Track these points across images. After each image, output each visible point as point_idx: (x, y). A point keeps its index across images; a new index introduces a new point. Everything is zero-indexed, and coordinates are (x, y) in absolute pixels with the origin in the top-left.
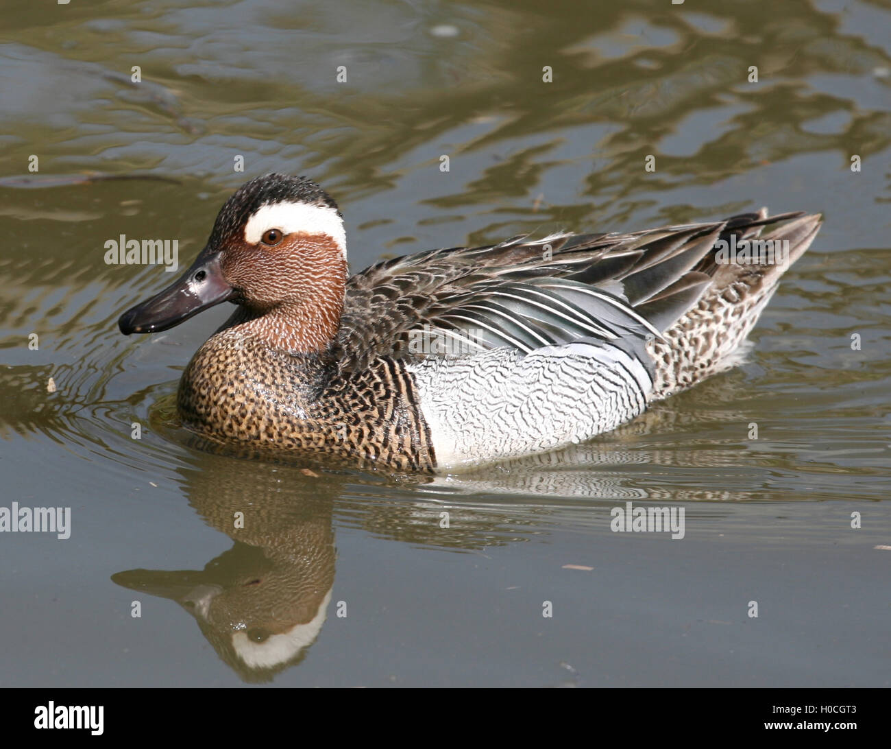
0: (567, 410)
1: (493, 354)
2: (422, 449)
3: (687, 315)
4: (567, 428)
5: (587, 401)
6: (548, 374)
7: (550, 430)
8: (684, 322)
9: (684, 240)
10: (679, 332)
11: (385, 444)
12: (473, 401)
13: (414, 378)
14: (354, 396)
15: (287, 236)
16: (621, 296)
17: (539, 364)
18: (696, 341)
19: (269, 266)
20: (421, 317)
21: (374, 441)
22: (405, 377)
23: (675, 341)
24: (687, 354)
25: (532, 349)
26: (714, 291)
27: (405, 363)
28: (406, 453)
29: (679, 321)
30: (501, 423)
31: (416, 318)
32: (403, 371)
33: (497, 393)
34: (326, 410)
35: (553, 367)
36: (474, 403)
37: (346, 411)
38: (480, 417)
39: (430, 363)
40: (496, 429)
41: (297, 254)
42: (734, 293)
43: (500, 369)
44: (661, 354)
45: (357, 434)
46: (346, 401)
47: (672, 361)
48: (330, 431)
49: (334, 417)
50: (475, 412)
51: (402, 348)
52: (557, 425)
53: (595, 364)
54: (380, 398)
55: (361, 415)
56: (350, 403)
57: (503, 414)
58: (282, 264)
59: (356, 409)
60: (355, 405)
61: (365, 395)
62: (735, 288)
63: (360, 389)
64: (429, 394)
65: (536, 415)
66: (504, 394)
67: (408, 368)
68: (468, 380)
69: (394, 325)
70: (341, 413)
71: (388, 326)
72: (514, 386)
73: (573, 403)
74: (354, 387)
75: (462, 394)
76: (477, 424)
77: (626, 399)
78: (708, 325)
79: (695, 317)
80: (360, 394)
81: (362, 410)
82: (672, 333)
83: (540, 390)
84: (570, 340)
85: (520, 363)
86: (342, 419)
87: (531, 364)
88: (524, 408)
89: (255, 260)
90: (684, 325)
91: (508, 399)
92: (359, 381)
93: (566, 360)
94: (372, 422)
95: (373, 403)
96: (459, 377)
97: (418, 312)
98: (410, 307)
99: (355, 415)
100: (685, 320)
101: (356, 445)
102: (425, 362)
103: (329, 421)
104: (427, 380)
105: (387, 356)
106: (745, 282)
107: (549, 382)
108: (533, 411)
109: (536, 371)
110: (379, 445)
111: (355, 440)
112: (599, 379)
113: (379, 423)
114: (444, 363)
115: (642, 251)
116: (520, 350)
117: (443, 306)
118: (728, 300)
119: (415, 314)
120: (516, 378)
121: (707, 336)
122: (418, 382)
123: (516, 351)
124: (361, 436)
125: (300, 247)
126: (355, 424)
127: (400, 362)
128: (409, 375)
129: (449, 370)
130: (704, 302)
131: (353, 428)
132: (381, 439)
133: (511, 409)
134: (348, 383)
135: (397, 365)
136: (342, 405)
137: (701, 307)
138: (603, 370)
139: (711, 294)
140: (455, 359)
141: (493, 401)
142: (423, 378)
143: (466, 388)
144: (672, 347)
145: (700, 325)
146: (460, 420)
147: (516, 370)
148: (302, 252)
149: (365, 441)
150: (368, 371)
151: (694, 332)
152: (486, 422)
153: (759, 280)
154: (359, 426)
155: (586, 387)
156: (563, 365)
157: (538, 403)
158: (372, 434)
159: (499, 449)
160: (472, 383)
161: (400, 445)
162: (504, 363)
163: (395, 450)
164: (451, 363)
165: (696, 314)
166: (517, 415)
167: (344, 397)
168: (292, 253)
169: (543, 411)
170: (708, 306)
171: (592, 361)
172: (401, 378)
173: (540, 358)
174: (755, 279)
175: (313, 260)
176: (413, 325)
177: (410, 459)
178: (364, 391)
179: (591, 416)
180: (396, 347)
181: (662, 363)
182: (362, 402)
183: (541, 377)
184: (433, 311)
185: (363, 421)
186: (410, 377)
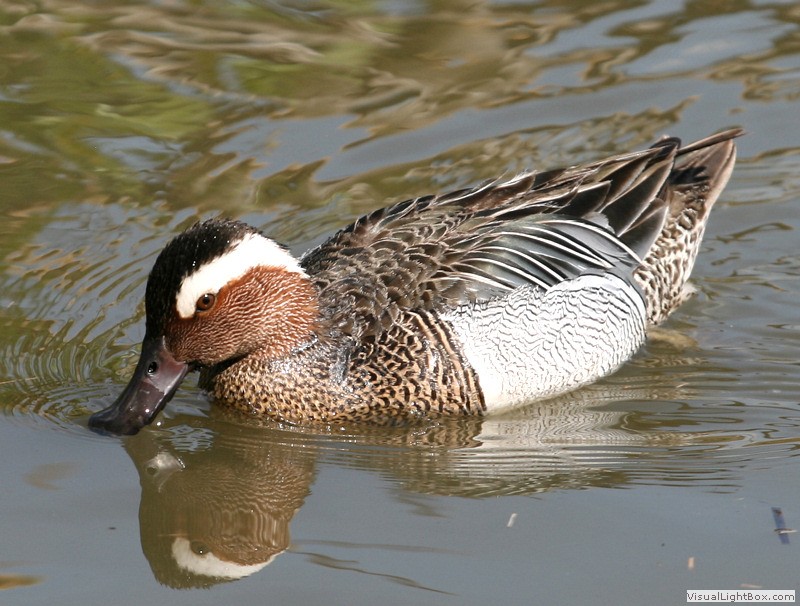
0: (593, 341)
1: (520, 293)
2: (473, 396)
3: (657, 244)
4: (595, 359)
5: (607, 331)
6: (571, 308)
7: (582, 362)
8: (656, 250)
9: (642, 167)
10: (654, 259)
11: (434, 396)
12: (512, 340)
13: (451, 325)
14: (388, 356)
15: (218, 294)
16: (607, 226)
17: (560, 300)
18: (669, 267)
19: (214, 330)
20: (439, 264)
21: (421, 395)
22: (442, 326)
23: (654, 268)
24: (665, 280)
25: (550, 286)
26: (671, 219)
27: (438, 313)
28: (456, 401)
29: (652, 250)
30: (541, 360)
31: (434, 265)
32: (438, 321)
33: (532, 332)
34: (359, 380)
35: (573, 301)
36: (513, 342)
37: (382, 374)
38: (521, 356)
39: (464, 309)
40: (537, 367)
41: (235, 306)
42: (687, 219)
43: (529, 307)
44: (648, 280)
45: (403, 393)
46: (379, 365)
47: (657, 287)
48: (371, 398)
49: (372, 383)
50: (516, 352)
51: (432, 297)
52: (588, 357)
53: (605, 294)
54: (417, 352)
55: (401, 374)
56: (385, 365)
57: (542, 352)
58: (225, 322)
59: (394, 369)
60: (392, 365)
61: (399, 352)
62: (687, 214)
63: (392, 348)
64: (470, 339)
65: (570, 350)
66: (539, 331)
67: (442, 317)
68: (503, 321)
69: (413, 276)
70: (379, 377)
71: (406, 277)
72: (546, 323)
73: (597, 334)
74: (384, 348)
75: (500, 335)
76: (519, 363)
77: (633, 325)
78: (675, 253)
79: (663, 244)
80: (394, 353)
81: (400, 368)
82: (649, 260)
83: (567, 325)
84: (578, 274)
85: (544, 300)
86: (382, 383)
87: (553, 300)
88: (559, 344)
89: (199, 331)
90: (657, 252)
91: (544, 336)
92: (388, 340)
93: (582, 292)
94: (415, 377)
95: (411, 358)
96: (494, 319)
97: (434, 258)
98: (424, 255)
99: (395, 375)
100: (656, 248)
101: (404, 403)
102: (459, 309)
103: (367, 390)
104: (465, 326)
105: (417, 309)
106: (693, 208)
107: (573, 316)
108: (566, 345)
109: (559, 306)
110: (428, 399)
111: (402, 400)
112: (612, 308)
113: (422, 377)
114: (477, 307)
115: (609, 182)
116: (540, 286)
117: (458, 251)
118: (685, 227)
119: (432, 261)
120: (545, 315)
121: (676, 262)
122: (456, 329)
123: (537, 287)
124: (407, 394)
125: (234, 297)
126: (397, 384)
127: (432, 312)
128: (445, 324)
129: (484, 313)
130: (666, 231)
131: (396, 389)
132: (429, 392)
133: (547, 346)
134: (375, 346)
135: (430, 315)
136: (377, 369)
137: (665, 235)
138: (612, 299)
139: (670, 223)
140: (487, 303)
141: (531, 339)
142: (461, 324)
143: (503, 329)
144: (653, 273)
145: (669, 253)
146: (503, 361)
147: (543, 307)
148: (238, 300)
149: (412, 397)
150: (395, 328)
151: (667, 258)
152: (527, 361)
153: (703, 205)
154: (402, 385)
155: (604, 316)
156: (581, 298)
157: (569, 337)
158: (418, 389)
159: (541, 388)
160: (506, 323)
161: (449, 394)
162: (531, 301)
163: (444, 400)
164: (484, 307)
165: (663, 242)
166: (554, 351)
167: (376, 361)
168: (230, 307)
169: (575, 345)
170: (670, 235)
171: (601, 291)
172: (438, 327)
173: (560, 293)
174: (700, 204)
175: (251, 302)
176: (434, 274)
177: (461, 407)
178: (397, 349)
179: (611, 346)
180: (425, 297)
181: (650, 289)
182: (397, 360)
183: (566, 312)
184: (449, 257)
185: (404, 379)
186: (447, 326)
